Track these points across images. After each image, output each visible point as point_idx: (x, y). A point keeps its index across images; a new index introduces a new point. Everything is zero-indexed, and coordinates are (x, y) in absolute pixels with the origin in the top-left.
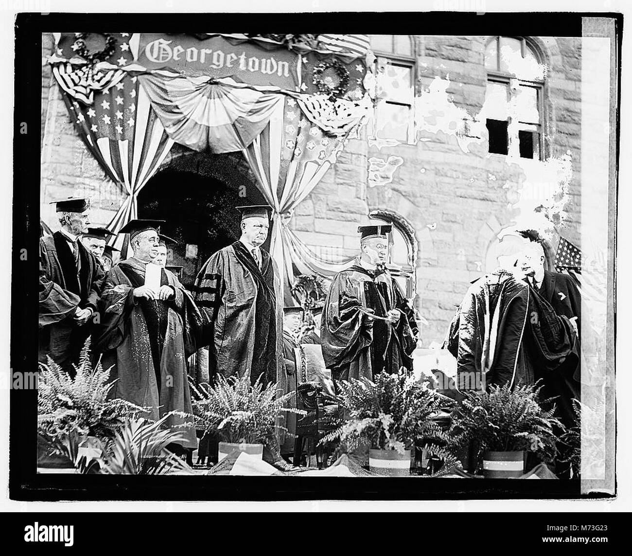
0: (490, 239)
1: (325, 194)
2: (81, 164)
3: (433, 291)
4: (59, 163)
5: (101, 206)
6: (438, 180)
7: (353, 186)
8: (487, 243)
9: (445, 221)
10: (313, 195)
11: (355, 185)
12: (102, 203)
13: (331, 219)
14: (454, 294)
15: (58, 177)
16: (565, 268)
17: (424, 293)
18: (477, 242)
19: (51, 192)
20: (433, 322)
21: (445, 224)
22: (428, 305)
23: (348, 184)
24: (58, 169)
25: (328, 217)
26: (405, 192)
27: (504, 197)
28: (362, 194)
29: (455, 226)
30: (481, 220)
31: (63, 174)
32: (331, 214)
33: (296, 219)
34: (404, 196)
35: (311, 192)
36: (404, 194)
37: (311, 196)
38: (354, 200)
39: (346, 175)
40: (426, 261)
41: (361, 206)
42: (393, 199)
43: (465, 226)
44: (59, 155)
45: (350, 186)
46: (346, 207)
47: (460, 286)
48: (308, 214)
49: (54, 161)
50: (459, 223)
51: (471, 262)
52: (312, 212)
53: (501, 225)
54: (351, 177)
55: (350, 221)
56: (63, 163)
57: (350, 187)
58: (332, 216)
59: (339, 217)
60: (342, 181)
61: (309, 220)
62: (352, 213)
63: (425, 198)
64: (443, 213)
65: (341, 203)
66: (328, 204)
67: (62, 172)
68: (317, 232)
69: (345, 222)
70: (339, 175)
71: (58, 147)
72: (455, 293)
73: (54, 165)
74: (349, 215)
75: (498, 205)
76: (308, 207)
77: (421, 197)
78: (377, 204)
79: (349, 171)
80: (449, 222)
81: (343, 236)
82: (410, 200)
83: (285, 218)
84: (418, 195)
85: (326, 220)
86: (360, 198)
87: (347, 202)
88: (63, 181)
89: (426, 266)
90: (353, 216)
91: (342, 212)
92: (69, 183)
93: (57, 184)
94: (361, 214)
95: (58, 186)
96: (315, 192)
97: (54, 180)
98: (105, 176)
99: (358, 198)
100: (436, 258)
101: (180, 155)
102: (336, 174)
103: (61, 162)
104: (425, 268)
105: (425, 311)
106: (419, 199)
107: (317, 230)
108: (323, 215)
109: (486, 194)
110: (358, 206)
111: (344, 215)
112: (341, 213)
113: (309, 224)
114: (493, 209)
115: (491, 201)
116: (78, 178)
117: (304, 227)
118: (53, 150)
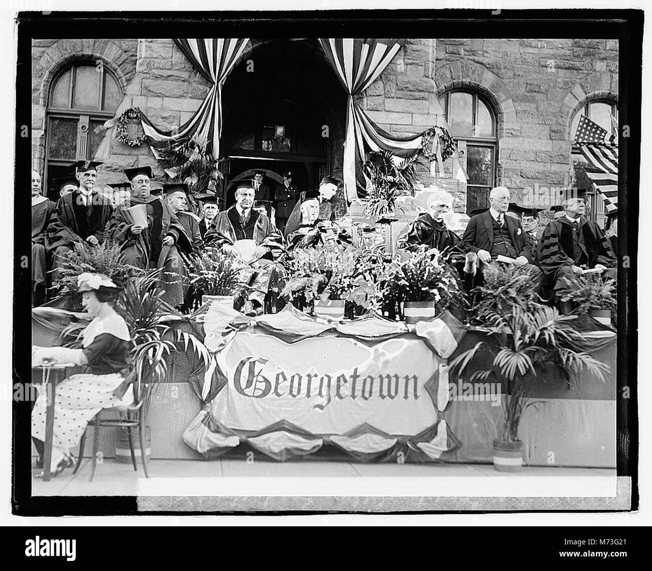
0: (574, 108)
1: (395, 75)
2: (172, 57)
3: (515, 161)
4: (153, 58)
5: (190, 95)
6: (522, 50)
7: (422, 66)
8: (571, 111)
9: (528, 92)
10: (383, 76)
11: (423, 64)
12: (191, 93)
13: (400, 98)
14: (536, 163)
15: (153, 70)
16: (584, 143)
17: (507, 163)
18: (561, 112)
19: (147, 85)
20: (515, 190)
21: (528, 94)
22: (510, 174)
23: (416, 64)
24: (152, 63)
25: (398, 96)
26: (489, 64)
27: (590, 65)
28: (430, 73)
29: (539, 96)
30: (565, 89)
31: (156, 68)
32: (400, 94)
33: (367, 100)
34: (487, 68)
35: (382, 73)
36: (488, 66)
37: (381, 77)
38: (422, 79)
39: (415, 55)
40: (509, 131)
41: (428, 84)
42: (477, 71)
43: (549, 96)
44: (152, 50)
45: (419, 65)
46: (414, 86)
47: (543, 155)
48: (378, 94)
49: (149, 56)
50: (543, 93)
51: (554, 131)
52: (382, 93)
53: (586, 93)
54: (419, 58)
55: (418, 99)
56: (155, 58)
57: (419, 67)
58: (402, 95)
59: (408, 96)
60: (410, 61)
61: (380, 100)
62: (420, 91)
63: (509, 69)
64: (527, 84)
65: (409, 82)
66: (397, 84)
67: (155, 66)
68: (387, 111)
69: (413, 101)
70: (408, 55)
71: (151, 43)
72: (538, 162)
73: (148, 60)
74: (417, 94)
75: (583, 73)
76: (379, 87)
77: (505, 68)
78: (461, 78)
79: (418, 51)
80: (533, 92)
81: (412, 114)
82: (494, 73)
83: (358, 99)
84: (502, 67)
85: (395, 99)
86: (428, 77)
87: (415, 81)
88: (157, 74)
89: (509, 137)
90: (422, 94)
91: (411, 91)
92: (161, 76)
93: (151, 77)
94: (429, 92)
95: (152, 79)
96: (385, 73)
97: (149, 73)
98: (193, 68)
99: (426, 77)
100: (519, 128)
101: (261, 43)
102: (405, 55)
103: (154, 56)
104: (508, 139)
105: (507, 180)
106: (503, 70)
107: (387, 109)
108: (393, 95)
109: (571, 62)
110: (426, 85)
111: (412, 93)
112: (409, 93)
113: (380, 105)
114: (578, 77)
115: (576, 69)
116: (169, 71)
117: (374, 108)
118: (146, 46)
